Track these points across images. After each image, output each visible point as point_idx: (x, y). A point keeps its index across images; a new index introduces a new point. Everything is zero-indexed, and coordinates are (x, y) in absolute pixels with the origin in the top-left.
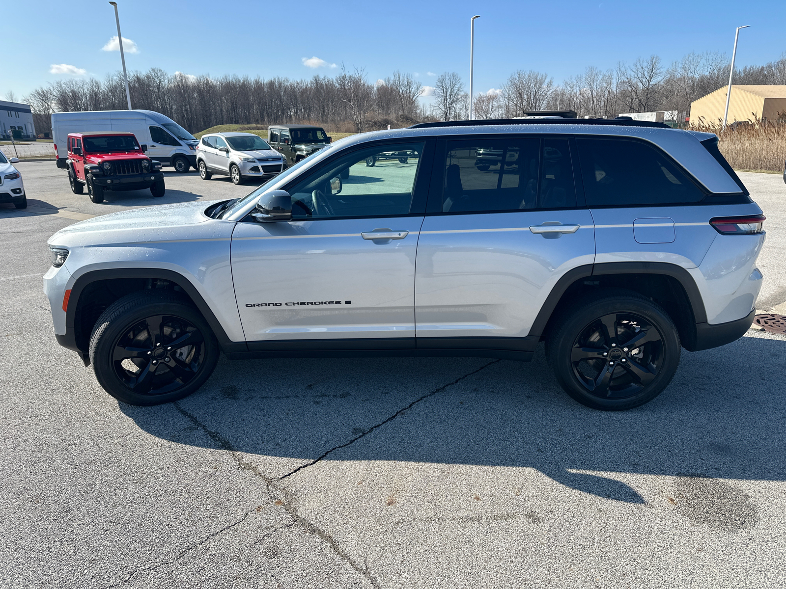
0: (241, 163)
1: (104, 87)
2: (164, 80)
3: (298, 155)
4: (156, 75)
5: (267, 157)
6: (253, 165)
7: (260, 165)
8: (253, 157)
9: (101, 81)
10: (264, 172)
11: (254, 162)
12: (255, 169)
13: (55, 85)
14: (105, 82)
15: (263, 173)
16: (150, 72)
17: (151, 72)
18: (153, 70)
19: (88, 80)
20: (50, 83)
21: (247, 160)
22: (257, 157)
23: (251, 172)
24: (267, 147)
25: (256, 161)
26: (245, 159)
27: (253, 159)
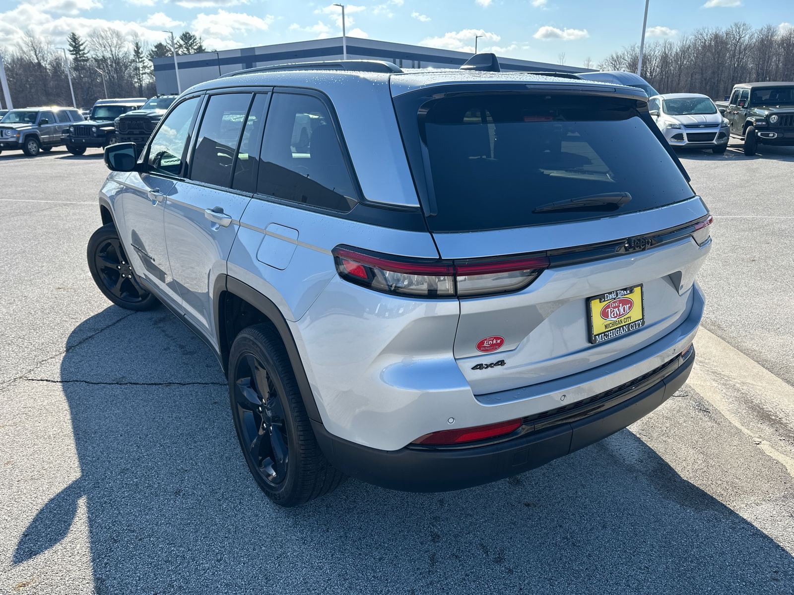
0: (665, 130)
1: (676, 48)
2: (745, 36)
3: (748, 121)
4: (738, 30)
5: (699, 123)
6: (678, 131)
7: (685, 133)
8: (680, 123)
9: (675, 42)
10: (689, 141)
11: (680, 128)
12: (679, 137)
13: (629, 49)
14: (679, 42)
15: (687, 142)
16: (731, 27)
17: (733, 27)
18: (736, 25)
19: (661, 42)
20: (624, 48)
21: (673, 126)
22: (685, 123)
23: (673, 140)
24: (713, 110)
25: (682, 127)
26: (671, 125)
27: (679, 125)
